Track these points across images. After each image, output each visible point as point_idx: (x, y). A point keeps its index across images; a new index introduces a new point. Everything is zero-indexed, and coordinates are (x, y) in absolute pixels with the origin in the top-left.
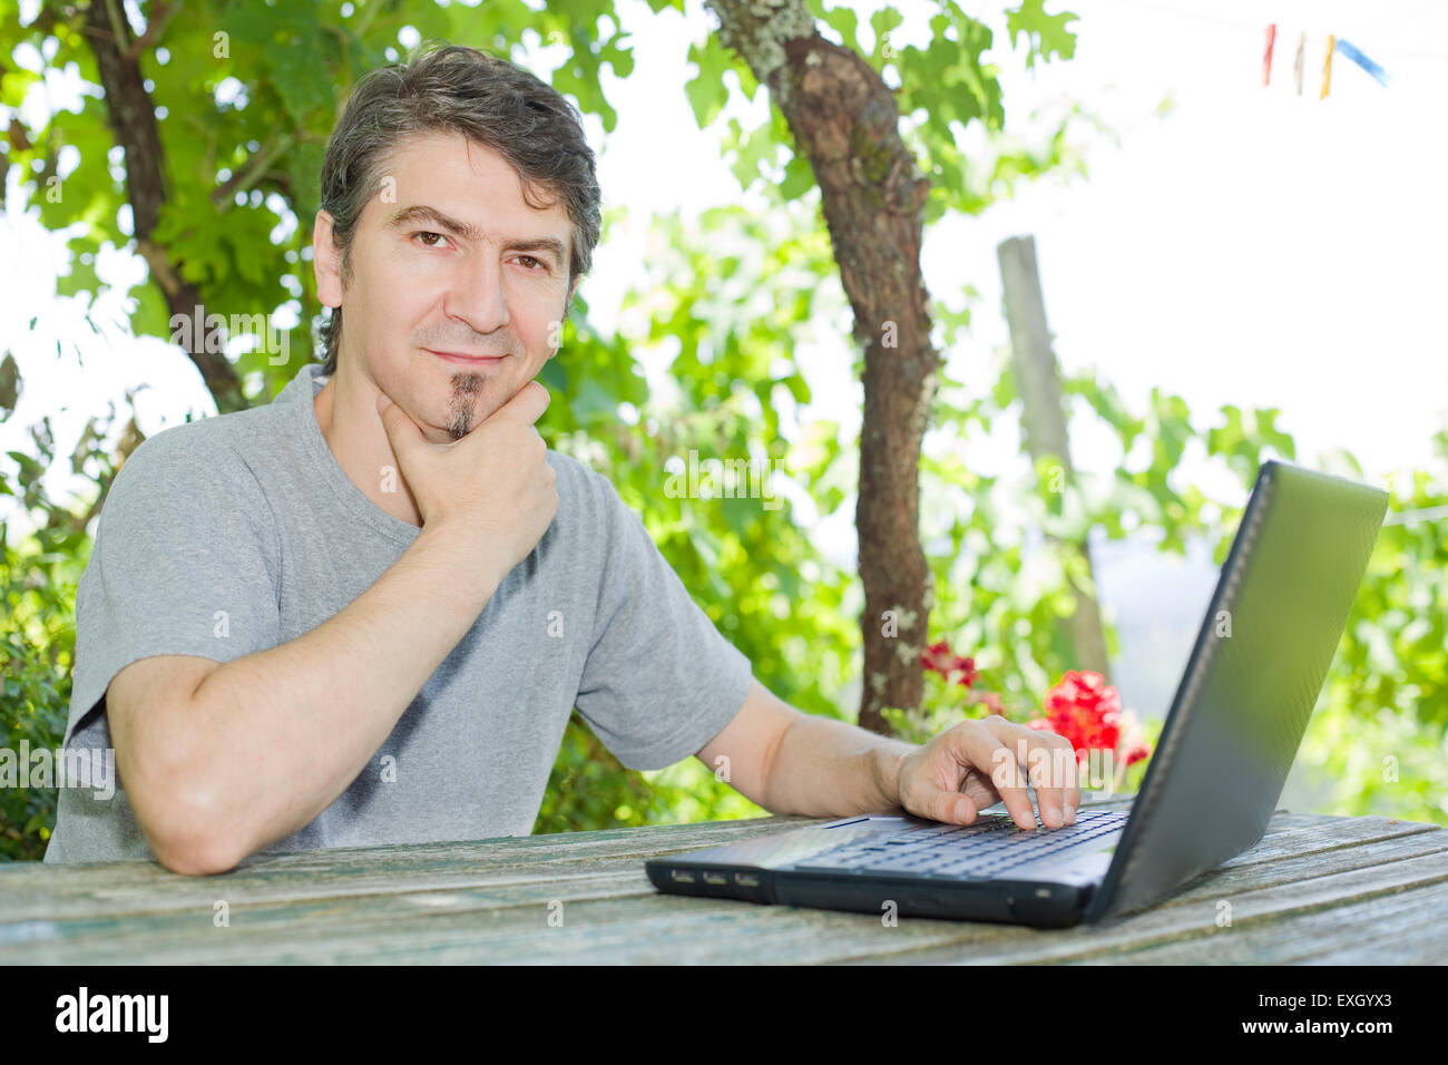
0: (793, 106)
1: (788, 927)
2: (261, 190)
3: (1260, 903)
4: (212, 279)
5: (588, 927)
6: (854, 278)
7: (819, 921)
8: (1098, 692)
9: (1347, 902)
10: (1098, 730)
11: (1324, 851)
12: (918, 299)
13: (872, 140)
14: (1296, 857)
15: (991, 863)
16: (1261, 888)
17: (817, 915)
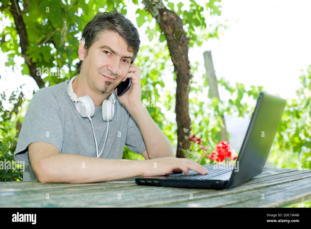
0: (161, 23)
1: (165, 190)
2: (48, 43)
3: (262, 184)
4: (38, 62)
5: (124, 191)
6: (174, 59)
7: (171, 189)
8: (227, 145)
9: (280, 184)
10: (227, 153)
11: (275, 175)
12: (188, 63)
13: (177, 30)
14: (269, 176)
15: (206, 177)
16: (262, 182)
17: (171, 188)
